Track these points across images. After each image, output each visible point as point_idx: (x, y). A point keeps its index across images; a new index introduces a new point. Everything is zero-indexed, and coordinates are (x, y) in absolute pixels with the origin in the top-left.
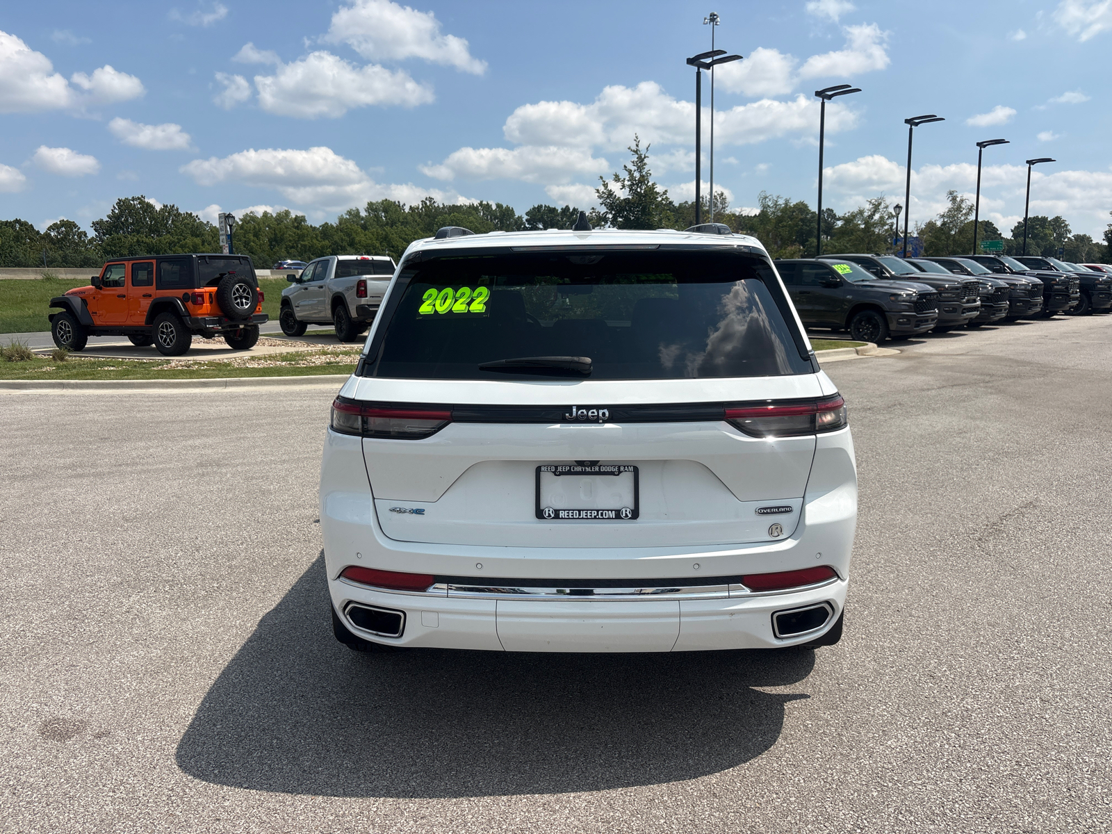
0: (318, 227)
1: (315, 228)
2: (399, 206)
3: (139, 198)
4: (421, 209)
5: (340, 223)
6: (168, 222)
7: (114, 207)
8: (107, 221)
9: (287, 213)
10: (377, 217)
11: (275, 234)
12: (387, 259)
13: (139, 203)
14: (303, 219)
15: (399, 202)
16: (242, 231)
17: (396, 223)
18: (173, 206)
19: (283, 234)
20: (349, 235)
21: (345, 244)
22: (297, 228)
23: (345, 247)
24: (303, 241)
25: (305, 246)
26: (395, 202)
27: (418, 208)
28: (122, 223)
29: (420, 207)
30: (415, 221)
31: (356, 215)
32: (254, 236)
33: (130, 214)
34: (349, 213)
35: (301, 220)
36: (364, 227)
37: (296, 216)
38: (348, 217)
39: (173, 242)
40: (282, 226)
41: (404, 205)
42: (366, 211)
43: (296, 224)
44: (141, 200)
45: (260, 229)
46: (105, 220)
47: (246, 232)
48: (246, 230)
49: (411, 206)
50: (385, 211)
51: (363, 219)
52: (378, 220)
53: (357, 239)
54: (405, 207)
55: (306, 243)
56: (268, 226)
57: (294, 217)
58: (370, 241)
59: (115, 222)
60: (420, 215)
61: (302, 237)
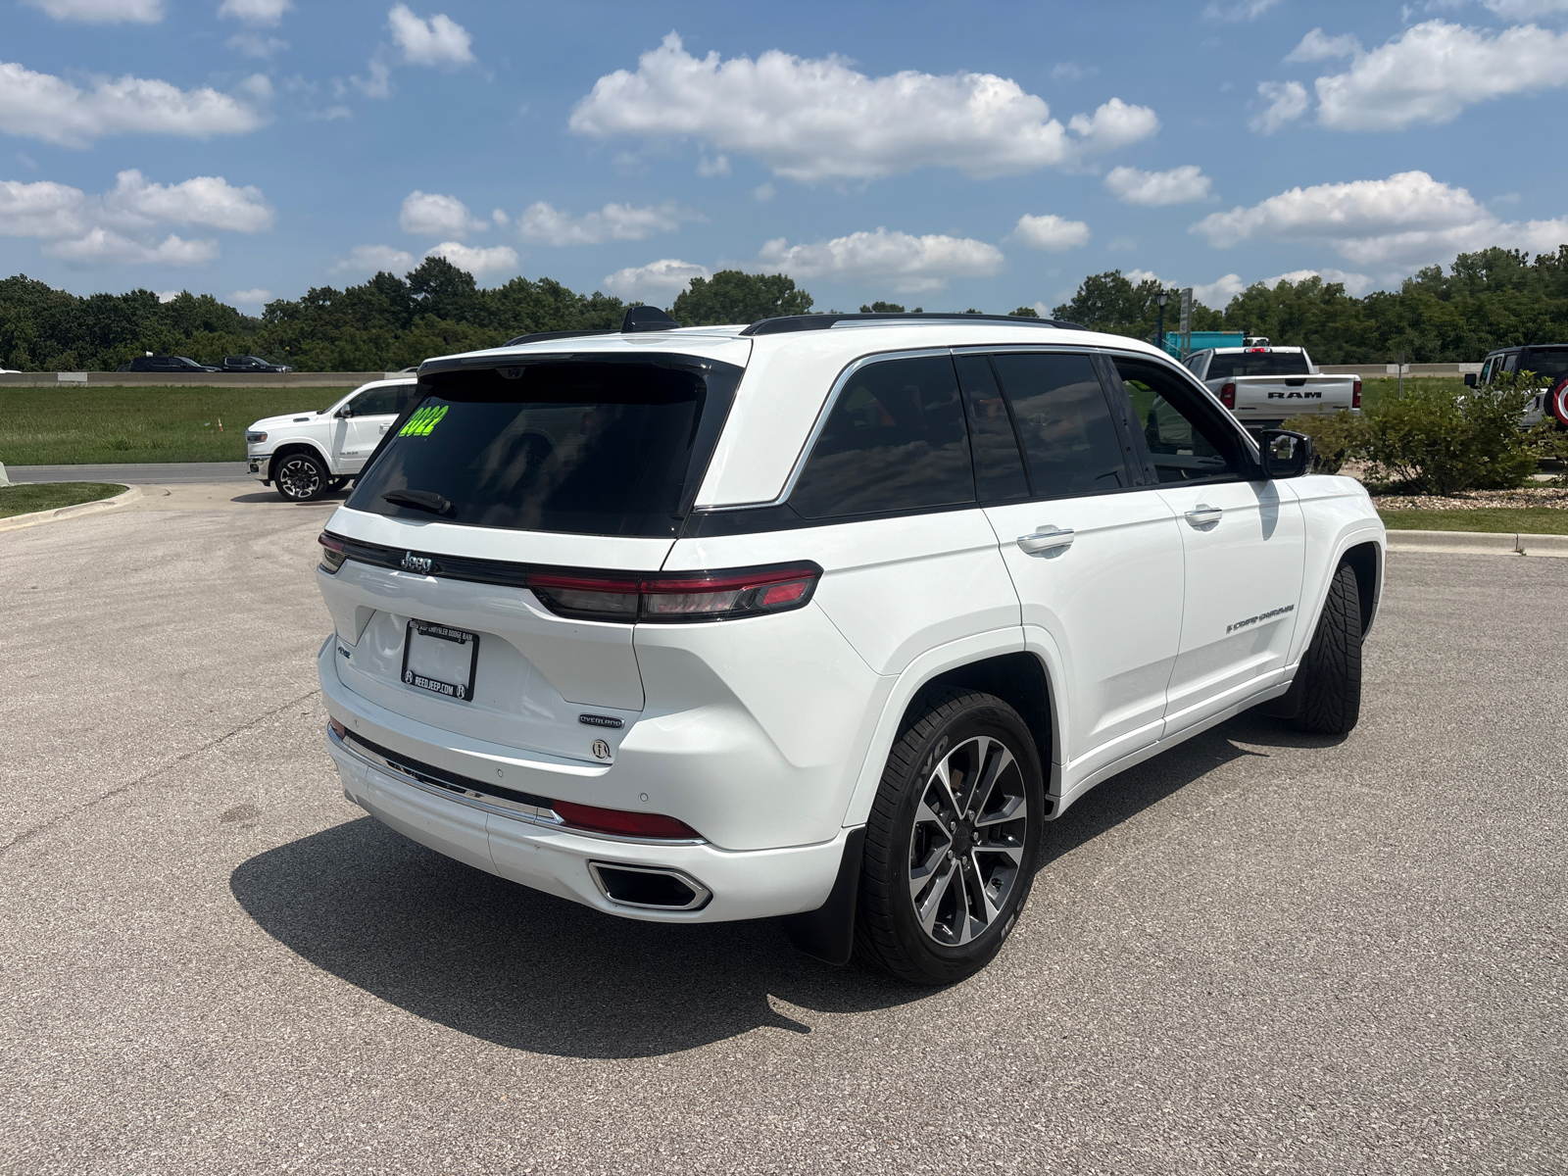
0: (1362, 299)
1: (1356, 301)
2: (1517, 257)
3: (1112, 274)
4: (1559, 260)
5: (1405, 291)
6: (1145, 303)
7: (1081, 288)
8: (1070, 307)
9: (1316, 280)
10: (1472, 279)
11: (1291, 314)
12: (1297, 350)
13: (1113, 281)
14: (1340, 288)
15: (1517, 251)
16: (1242, 312)
17: (1504, 285)
18: (1155, 281)
19: (1303, 313)
20: (1413, 309)
21: (1404, 324)
22: (1327, 302)
23: (1403, 328)
24: (1334, 321)
25: (1336, 329)
26: (1509, 252)
27: (1552, 258)
28: (1089, 308)
29: (1557, 257)
30: (1540, 280)
31: (1435, 277)
32: (1258, 318)
33: (1100, 297)
34: (1424, 274)
35: (1337, 291)
36: (1446, 296)
37: (1329, 284)
38: (1420, 280)
39: (1146, 330)
40: (1304, 300)
41: (1527, 254)
42: (1453, 269)
43: (1327, 297)
44: (1115, 276)
45: (1269, 307)
46: (1067, 305)
47: (1248, 313)
48: (1246, 310)
49: (1539, 256)
50: (1489, 266)
51: (1446, 281)
52: (1473, 283)
53: (1426, 315)
54: (1527, 259)
55: (1338, 325)
56: (1283, 303)
57: (1325, 286)
58: (1447, 318)
59: (1079, 308)
60: (1552, 269)
61: (1332, 316)
